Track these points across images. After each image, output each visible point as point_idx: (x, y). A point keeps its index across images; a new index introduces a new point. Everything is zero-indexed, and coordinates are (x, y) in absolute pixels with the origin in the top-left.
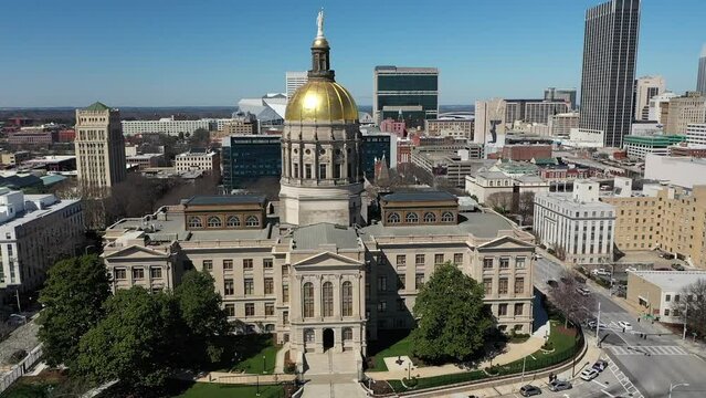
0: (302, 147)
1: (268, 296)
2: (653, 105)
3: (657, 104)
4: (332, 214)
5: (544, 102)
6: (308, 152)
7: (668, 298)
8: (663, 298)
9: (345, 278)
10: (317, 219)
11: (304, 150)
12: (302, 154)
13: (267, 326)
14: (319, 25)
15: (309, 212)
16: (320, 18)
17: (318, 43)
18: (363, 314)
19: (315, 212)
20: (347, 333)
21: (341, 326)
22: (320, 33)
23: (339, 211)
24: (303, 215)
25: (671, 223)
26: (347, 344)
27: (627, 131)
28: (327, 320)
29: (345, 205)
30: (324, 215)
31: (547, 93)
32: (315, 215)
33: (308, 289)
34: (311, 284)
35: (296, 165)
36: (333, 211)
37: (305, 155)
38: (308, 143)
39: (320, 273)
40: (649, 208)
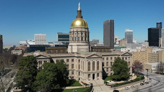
0: (77, 33)
1: (72, 69)
2: (117, 41)
3: (118, 41)
4: (85, 49)
5: (93, 42)
6: (79, 34)
7: (153, 67)
8: (152, 67)
9: (98, 60)
10: (82, 50)
11: (78, 34)
12: (77, 34)
13: (72, 77)
14: (79, 6)
15: (80, 49)
16: (79, 4)
17: (79, 10)
18: (102, 70)
19: (81, 48)
20: (98, 75)
21: (97, 73)
22: (79, 7)
23: (86, 48)
24: (78, 49)
25: (140, 57)
26: (98, 78)
27: (113, 46)
28: (94, 71)
29: (88, 47)
30: (83, 49)
31: (93, 40)
32: (81, 49)
33: (89, 64)
34: (90, 62)
35: (75, 37)
36: (85, 48)
37: (78, 35)
38: (79, 32)
39: (92, 59)
40: (135, 54)
